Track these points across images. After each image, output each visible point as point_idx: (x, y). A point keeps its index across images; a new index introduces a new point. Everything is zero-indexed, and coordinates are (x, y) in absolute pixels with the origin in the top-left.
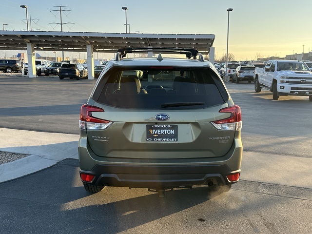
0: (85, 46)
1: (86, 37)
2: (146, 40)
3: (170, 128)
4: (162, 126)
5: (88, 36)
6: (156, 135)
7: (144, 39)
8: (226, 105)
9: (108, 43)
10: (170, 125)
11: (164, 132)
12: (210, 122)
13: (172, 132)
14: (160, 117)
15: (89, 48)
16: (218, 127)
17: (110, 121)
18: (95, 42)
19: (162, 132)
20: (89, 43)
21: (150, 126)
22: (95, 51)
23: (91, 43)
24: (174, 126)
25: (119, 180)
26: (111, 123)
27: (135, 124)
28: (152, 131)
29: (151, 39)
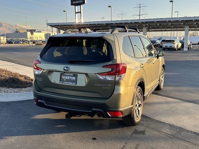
0: (142, 28)
1: (142, 23)
2: (183, 22)
3: (73, 76)
4: (69, 74)
5: (144, 21)
6: (65, 80)
7: (182, 21)
8: (110, 63)
9: (157, 25)
10: (73, 74)
11: (69, 78)
12: (95, 74)
13: (74, 78)
14: (65, 68)
15: (144, 29)
16: (101, 77)
17: (42, 69)
18: (149, 25)
19: (68, 78)
20: (145, 26)
21: (62, 74)
22: (149, 31)
23: (146, 26)
24: (75, 75)
25: (46, 104)
26: (42, 70)
27: (55, 72)
28: (63, 77)
29: (187, 21)
